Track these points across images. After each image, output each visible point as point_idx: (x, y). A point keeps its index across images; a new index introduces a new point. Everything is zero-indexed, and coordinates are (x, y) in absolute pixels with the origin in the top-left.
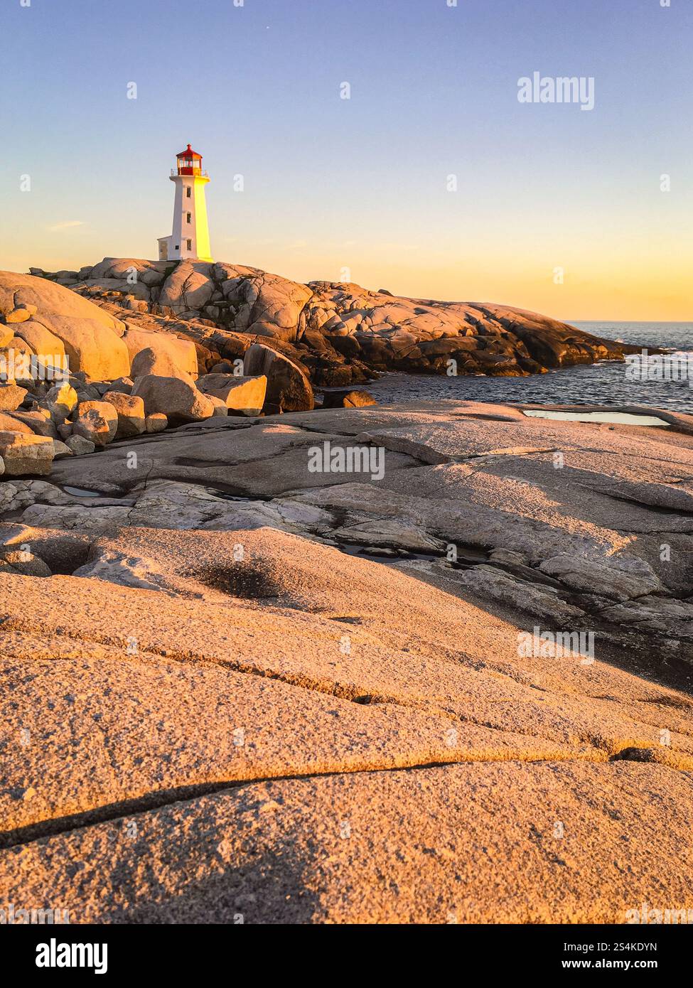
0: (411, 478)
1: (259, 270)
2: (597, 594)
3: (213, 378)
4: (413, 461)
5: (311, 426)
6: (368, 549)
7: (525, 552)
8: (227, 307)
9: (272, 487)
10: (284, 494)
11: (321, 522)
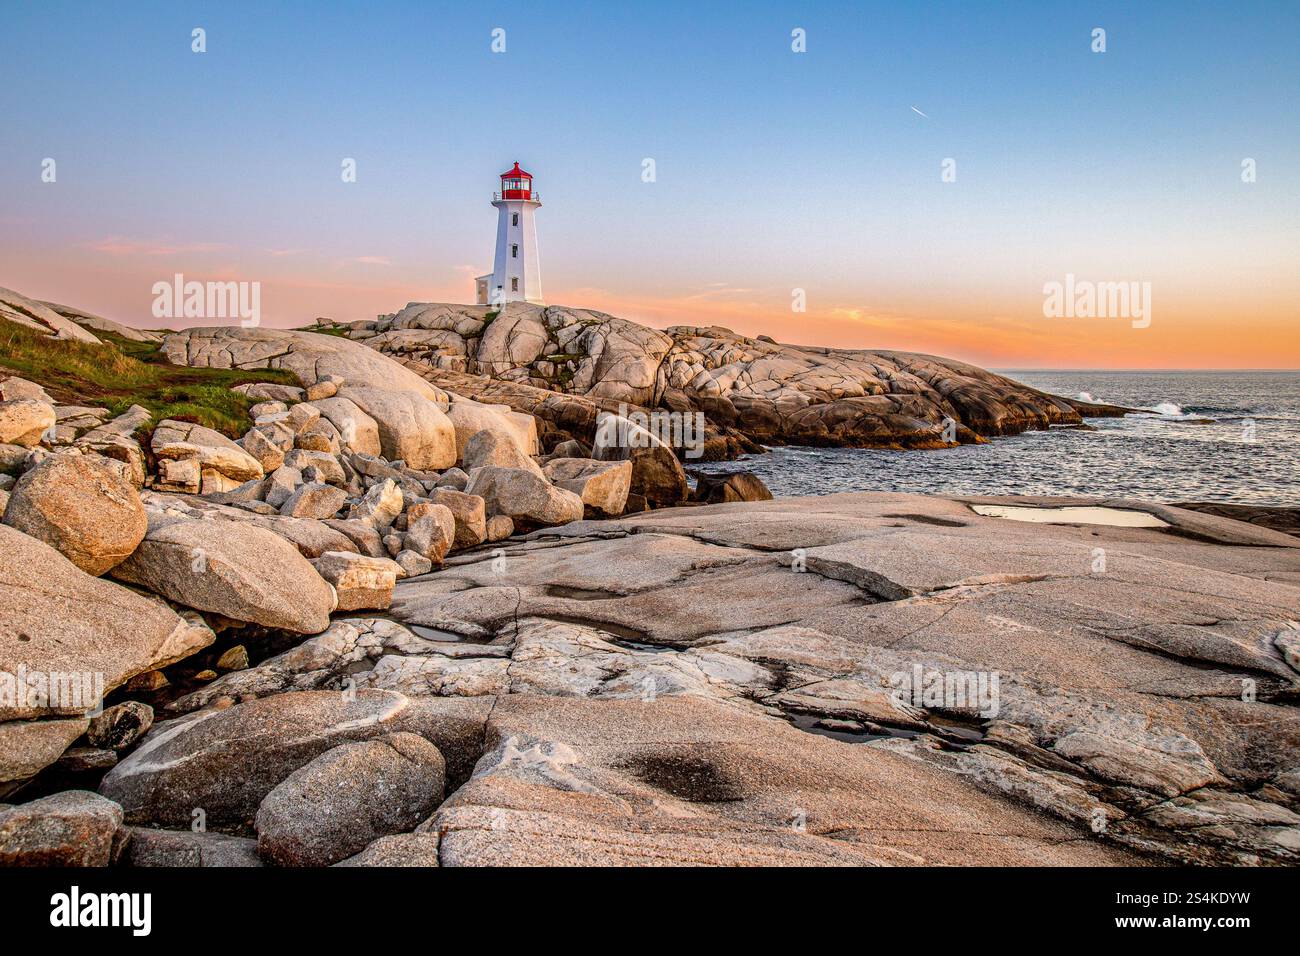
0: (866, 621)
1: (604, 315)
2: (1136, 787)
3: (563, 465)
4: (859, 593)
5: (706, 535)
6: (825, 721)
7: (1032, 726)
8: (563, 362)
9: (681, 630)
10: (700, 640)
11: (756, 681)
